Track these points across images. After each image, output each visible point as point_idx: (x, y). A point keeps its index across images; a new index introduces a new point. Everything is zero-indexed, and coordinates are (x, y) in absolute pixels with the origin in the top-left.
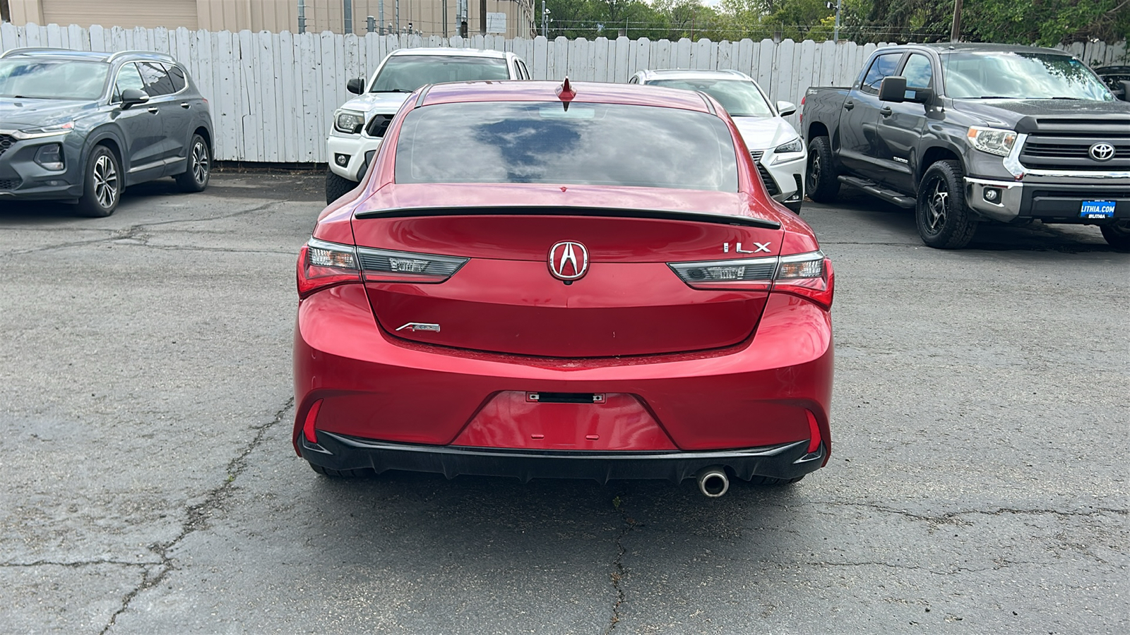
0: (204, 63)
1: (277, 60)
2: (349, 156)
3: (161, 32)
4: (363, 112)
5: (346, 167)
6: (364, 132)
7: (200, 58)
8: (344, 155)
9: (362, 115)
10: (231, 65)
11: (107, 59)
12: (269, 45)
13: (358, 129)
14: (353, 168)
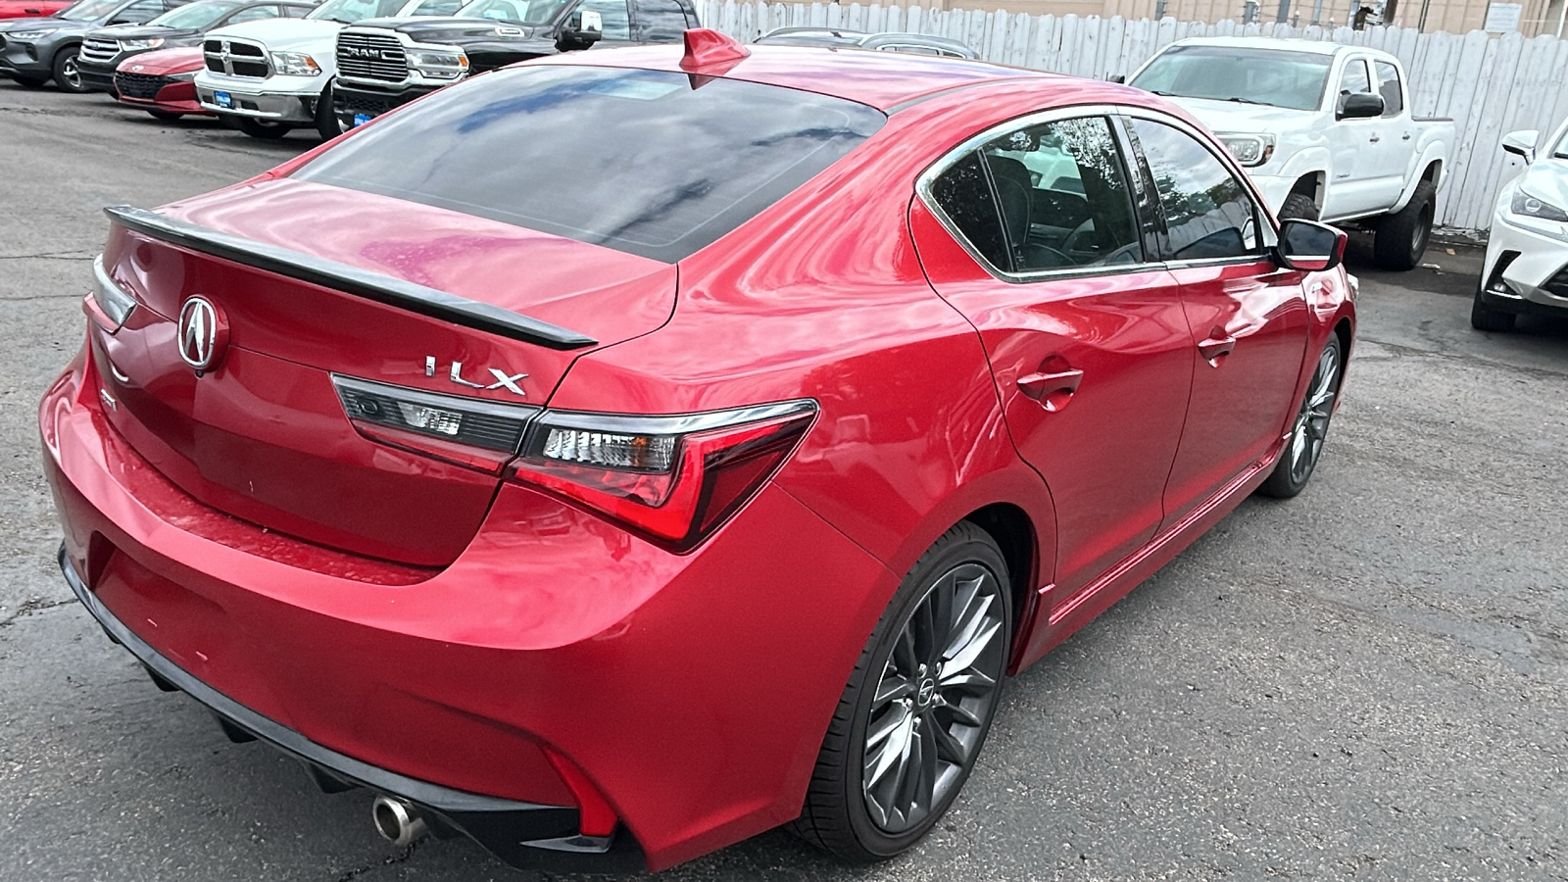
0: (1018, 54)
1: (1101, 53)
3: (979, 14)
7: (1016, 47)
10: (1047, 58)
11: (859, 41)
12: (1095, 33)
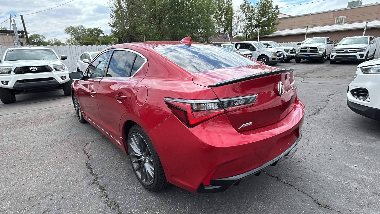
2: (8, 81)
4: (10, 67)
5: (8, 84)
6: (12, 72)
8: (6, 81)
9: (10, 68)
13: (10, 72)
14: (11, 84)
